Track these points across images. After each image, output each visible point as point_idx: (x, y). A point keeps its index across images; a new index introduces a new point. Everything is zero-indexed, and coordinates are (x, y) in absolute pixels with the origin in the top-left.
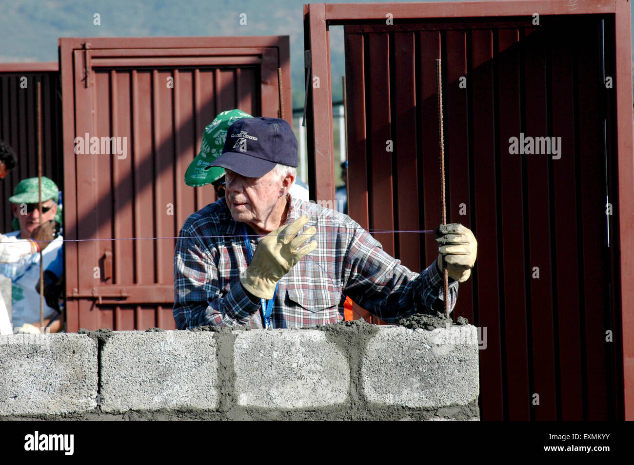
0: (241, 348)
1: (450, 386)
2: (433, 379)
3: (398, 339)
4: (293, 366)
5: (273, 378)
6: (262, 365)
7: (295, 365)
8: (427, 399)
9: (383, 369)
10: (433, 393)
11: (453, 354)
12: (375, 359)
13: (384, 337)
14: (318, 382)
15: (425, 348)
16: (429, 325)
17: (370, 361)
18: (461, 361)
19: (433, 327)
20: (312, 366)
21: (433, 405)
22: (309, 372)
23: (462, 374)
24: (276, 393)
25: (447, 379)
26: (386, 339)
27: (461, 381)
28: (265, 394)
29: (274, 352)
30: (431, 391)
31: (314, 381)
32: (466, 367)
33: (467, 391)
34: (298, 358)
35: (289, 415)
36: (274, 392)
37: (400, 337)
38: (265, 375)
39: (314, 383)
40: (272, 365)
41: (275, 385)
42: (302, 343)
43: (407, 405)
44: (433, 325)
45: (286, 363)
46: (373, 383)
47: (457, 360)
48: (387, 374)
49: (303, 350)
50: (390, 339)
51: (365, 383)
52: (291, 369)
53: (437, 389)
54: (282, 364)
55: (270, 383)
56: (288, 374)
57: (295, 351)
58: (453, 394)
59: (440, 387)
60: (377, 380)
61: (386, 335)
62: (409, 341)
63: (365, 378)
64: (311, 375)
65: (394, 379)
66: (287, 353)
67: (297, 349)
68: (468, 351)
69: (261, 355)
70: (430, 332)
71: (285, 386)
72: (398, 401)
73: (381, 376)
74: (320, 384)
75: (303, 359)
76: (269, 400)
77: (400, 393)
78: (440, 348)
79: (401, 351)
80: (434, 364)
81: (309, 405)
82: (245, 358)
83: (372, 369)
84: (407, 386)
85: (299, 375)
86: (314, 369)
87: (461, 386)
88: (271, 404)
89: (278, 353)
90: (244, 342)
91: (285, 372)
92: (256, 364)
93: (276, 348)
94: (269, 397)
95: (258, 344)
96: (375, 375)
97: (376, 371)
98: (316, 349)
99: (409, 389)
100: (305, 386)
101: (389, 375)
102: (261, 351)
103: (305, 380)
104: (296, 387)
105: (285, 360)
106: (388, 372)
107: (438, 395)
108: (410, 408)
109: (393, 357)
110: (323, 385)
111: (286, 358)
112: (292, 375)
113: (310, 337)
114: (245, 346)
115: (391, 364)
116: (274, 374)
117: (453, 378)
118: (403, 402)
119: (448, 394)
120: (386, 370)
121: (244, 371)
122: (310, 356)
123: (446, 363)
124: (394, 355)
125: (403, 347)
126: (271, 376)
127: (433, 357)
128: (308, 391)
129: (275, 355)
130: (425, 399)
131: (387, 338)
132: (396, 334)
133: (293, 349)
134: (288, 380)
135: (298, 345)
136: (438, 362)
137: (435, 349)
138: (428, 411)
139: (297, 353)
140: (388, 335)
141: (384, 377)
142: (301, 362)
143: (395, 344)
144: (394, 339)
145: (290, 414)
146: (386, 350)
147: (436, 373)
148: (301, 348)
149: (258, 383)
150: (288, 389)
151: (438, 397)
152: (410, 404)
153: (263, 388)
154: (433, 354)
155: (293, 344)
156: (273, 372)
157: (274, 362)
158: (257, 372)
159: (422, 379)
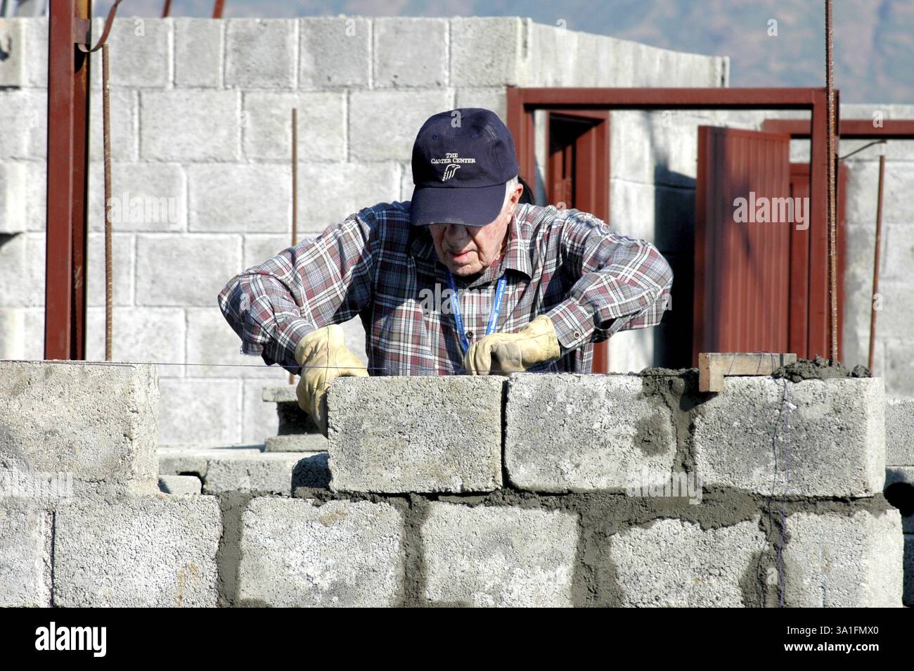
0: (521, 397)
1: (824, 466)
2: (799, 454)
3: (748, 392)
4: (594, 427)
5: (566, 444)
6: (551, 424)
7: (597, 426)
8: (790, 485)
9: (726, 437)
10: (799, 475)
11: (830, 419)
12: (713, 422)
13: (727, 388)
14: (630, 452)
15: (789, 408)
16: (796, 374)
17: (706, 424)
18: (841, 429)
19: (800, 378)
20: (622, 429)
21: (799, 493)
22: (617, 437)
23: (843, 449)
24: (568, 466)
25: (819, 456)
26: (730, 392)
27: (840, 460)
28: (553, 466)
29: (568, 405)
30: (795, 472)
31: (624, 450)
32: (848, 439)
33: (848, 475)
34: (602, 416)
35: (587, 499)
36: (566, 465)
37: (752, 389)
38: (554, 438)
39: (624, 453)
40: (565, 425)
41: (568, 453)
42: (608, 394)
43: (759, 491)
44: (800, 375)
45: (584, 422)
46: (709, 457)
47: (836, 427)
48: (730, 445)
49: (609, 403)
50: (736, 392)
51: (698, 455)
52: (591, 432)
53: (805, 470)
54: (578, 424)
55: (561, 450)
56: (588, 438)
57: (599, 405)
58: (828, 477)
59: (809, 467)
60: (715, 452)
61: (730, 386)
62: (764, 396)
63: (699, 448)
64: (619, 441)
65: (741, 453)
66: (586, 407)
67: (602, 401)
68: (852, 414)
69: (549, 409)
70: (796, 384)
71: (582, 456)
72: (747, 485)
73: (722, 447)
74: (633, 455)
75: (610, 417)
76: (559, 476)
77: (749, 474)
78: (810, 408)
79: (752, 411)
80: (800, 432)
81: (616, 485)
82: (527, 413)
83: (709, 436)
84: (760, 463)
85: (602, 440)
86: (624, 432)
87: (840, 466)
88: (561, 481)
89: (573, 406)
90: (525, 389)
91: (582, 435)
92: (541, 422)
93: (571, 400)
94: (559, 471)
95: (546, 392)
96: (712, 446)
97: (715, 440)
98: (628, 404)
99: (763, 468)
100: (612, 457)
101: (734, 445)
102: (550, 403)
103: (612, 447)
104: (598, 458)
105: (584, 417)
106: (732, 441)
107: (806, 478)
108: (764, 497)
109: (740, 419)
110: (637, 456)
111: (584, 415)
112: (592, 440)
113: (620, 385)
114: (527, 395)
115: (737, 429)
116: (567, 438)
117: (828, 453)
118: (753, 487)
119: (821, 477)
120: (729, 438)
121: (524, 432)
122: (618, 413)
123: (820, 432)
124: (742, 417)
125: (756, 405)
126: (562, 440)
127: (800, 421)
128: (616, 465)
129: (569, 409)
130: (785, 483)
131: (732, 390)
132: (744, 386)
133: (595, 402)
134: (587, 447)
135: (603, 396)
136: (806, 430)
137: (802, 409)
138: (790, 501)
139: (601, 408)
140: (734, 387)
141: (726, 449)
142: (606, 421)
143: (744, 400)
144: (743, 392)
145: (588, 497)
146: (730, 409)
147: (804, 446)
148: (606, 400)
149: (544, 450)
150: (585, 460)
151: (806, 482)
152: (764, 491)
153: (551, 457)
154: (799, 417)
155: (595, 395)
156: (565, 434)
157: (568, 419)
158: (543, 434)
159: (783, 454)
